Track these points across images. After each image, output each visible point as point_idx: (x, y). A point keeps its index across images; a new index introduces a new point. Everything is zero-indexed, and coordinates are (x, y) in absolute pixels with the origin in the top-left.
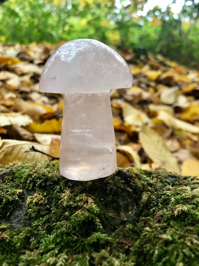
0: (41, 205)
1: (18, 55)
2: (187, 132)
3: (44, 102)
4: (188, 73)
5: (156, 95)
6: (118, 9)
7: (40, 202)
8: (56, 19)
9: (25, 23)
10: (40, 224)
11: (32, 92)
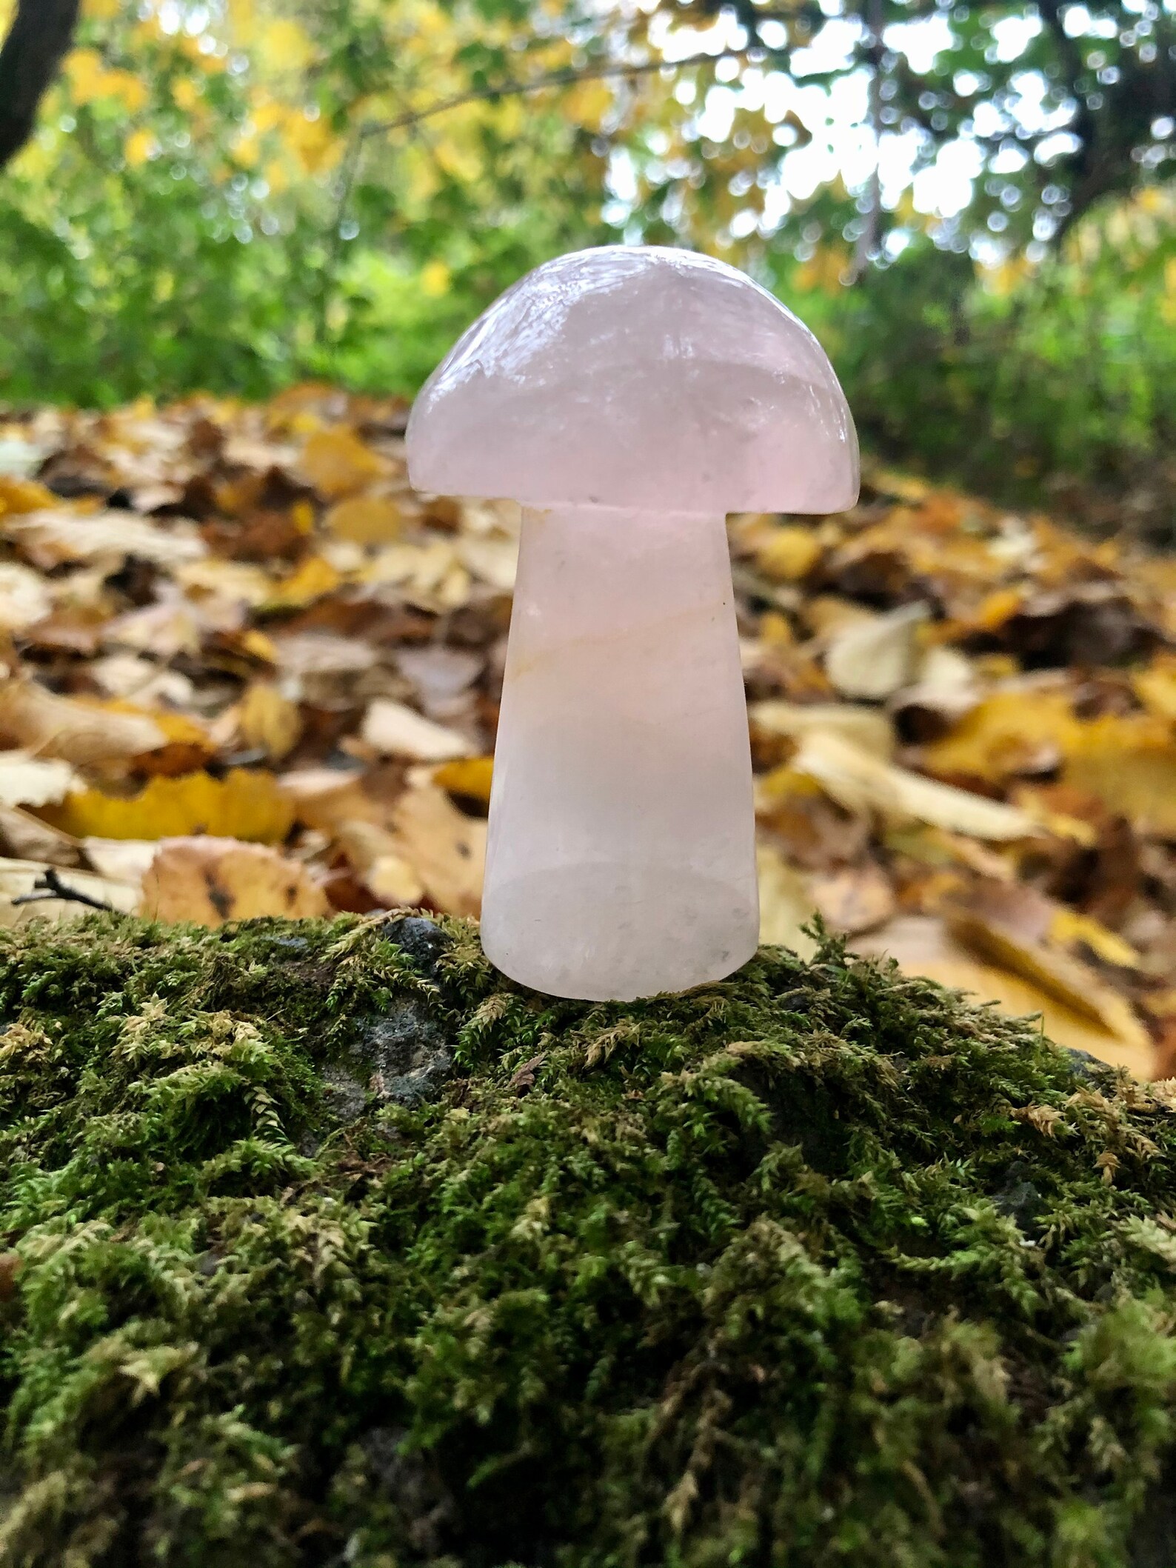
0: (35, 1066)
1: (45, 467)
2: (959, 834)
3: (166, 701)
4: (992, 533)
5: (805, 654)
6: (620, 202)
7: (31, 1056)
8: (279, 266)
9: (100, 292)
10: (19, 1139)
11: (101, 652)
